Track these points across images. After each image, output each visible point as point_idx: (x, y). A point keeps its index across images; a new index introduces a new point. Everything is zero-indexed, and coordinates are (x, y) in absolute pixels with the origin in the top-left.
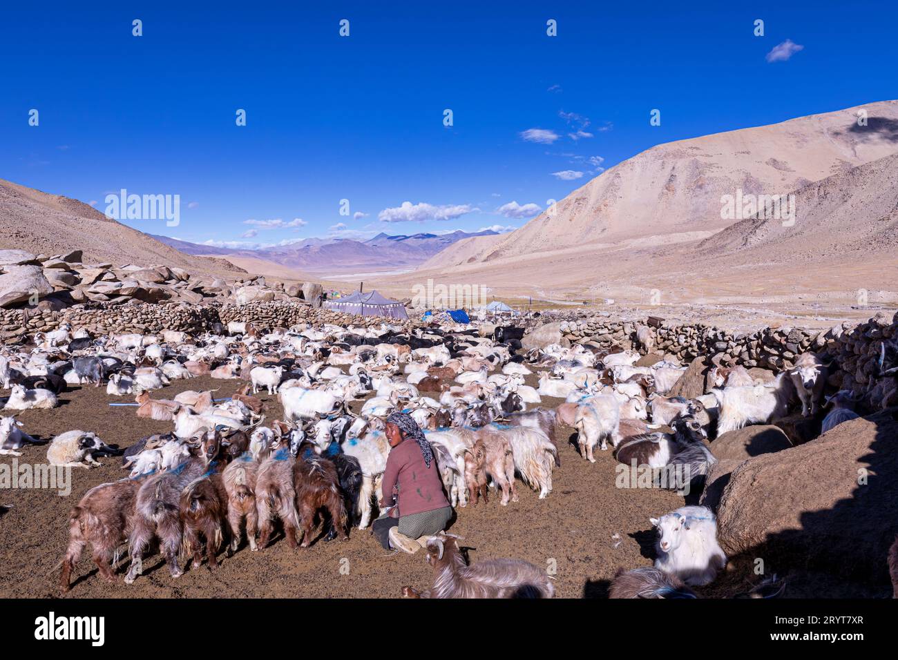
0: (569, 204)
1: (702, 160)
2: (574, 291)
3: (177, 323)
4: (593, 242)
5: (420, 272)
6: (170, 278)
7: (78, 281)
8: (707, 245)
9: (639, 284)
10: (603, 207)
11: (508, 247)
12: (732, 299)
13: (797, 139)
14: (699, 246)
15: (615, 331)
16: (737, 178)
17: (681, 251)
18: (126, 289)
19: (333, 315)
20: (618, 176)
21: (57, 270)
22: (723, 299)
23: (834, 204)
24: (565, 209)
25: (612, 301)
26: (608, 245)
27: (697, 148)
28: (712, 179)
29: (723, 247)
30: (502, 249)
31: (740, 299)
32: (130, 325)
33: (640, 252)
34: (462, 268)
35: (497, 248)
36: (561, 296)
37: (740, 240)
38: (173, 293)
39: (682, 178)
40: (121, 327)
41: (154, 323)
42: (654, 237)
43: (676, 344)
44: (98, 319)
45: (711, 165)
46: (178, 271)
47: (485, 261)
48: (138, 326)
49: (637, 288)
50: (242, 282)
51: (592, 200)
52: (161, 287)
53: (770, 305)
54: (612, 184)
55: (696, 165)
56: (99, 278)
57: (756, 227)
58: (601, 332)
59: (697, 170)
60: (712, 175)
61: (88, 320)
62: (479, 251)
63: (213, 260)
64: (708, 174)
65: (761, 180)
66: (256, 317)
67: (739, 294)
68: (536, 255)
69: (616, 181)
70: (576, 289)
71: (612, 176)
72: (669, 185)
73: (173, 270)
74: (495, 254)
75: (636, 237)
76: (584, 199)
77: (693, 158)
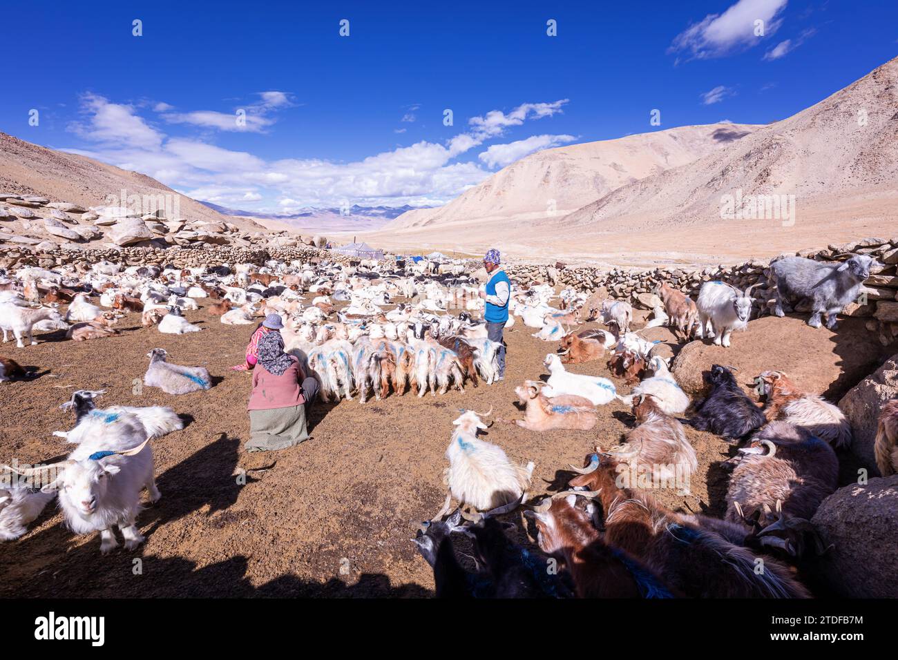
0: (480, 190)
1: (568, 162)
2: (481, 247)
3: (245, 259)
4: (494, 215)
5: (382, 232)
6: (226, 230)
7: (167, 231)
8: (567, 220)
9: (522, 244)
10: (502, 192)
11: (439, 217)
12: (580, 255)
13: (631, 150)
14: (563, 219)
15: (533, 271)
16: (590, 175)
17: (550, 223)
18: (200, 237)
19: (342, 257)
20: (513, 170)
21: (152, 222)
22: (575, 255)
23: (649, 194)
24: (477, 192)
25: (506, 254)
26: (503, 218)
27: (566, 154)
28: (573, 175)
29: (577, 221)
30: (435, 218)
31: (585, 255)
32: (214, 260)
33: (524, 222)
34: (409, 230)
35: (431, 218)
36: (473, 250)
37: (589, 216)
38: (230, 240)
39: (554, 174)
40: (209, 261)
41: (230, 259)
42: (534, 213)
43: (574, 279)
44: (193, 255)
45: (573, 165)
46: (231, 226)
47: (424, 226)
48: (219, 260)
49: (522, 246)
50: (273, 234)
51: (495, 187)
52: (223, 236)
53: (603, 259)
54: (509, 177)
55: (564, 165)
56: (181, 228)
57: (599, 208)
58: (523, 271)
59: (565, 168)
60: (574, 173)
61: (186, 256)
62: (420, 219)
63: (243, 220)
64: (571, 172)
65: (605, 177)
66: (293, 257)
67: (585, 251)
68: (458, 223)
69: (511, 174)
70: (482, 245)
71: (509, 171)
72: (546, 179)
73: (227, 224)
74: (431, 222)
75: (522, 212)
76: (490, 186)
77: (562, 161)
